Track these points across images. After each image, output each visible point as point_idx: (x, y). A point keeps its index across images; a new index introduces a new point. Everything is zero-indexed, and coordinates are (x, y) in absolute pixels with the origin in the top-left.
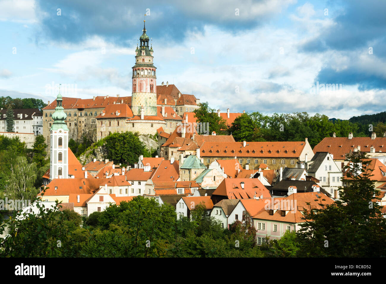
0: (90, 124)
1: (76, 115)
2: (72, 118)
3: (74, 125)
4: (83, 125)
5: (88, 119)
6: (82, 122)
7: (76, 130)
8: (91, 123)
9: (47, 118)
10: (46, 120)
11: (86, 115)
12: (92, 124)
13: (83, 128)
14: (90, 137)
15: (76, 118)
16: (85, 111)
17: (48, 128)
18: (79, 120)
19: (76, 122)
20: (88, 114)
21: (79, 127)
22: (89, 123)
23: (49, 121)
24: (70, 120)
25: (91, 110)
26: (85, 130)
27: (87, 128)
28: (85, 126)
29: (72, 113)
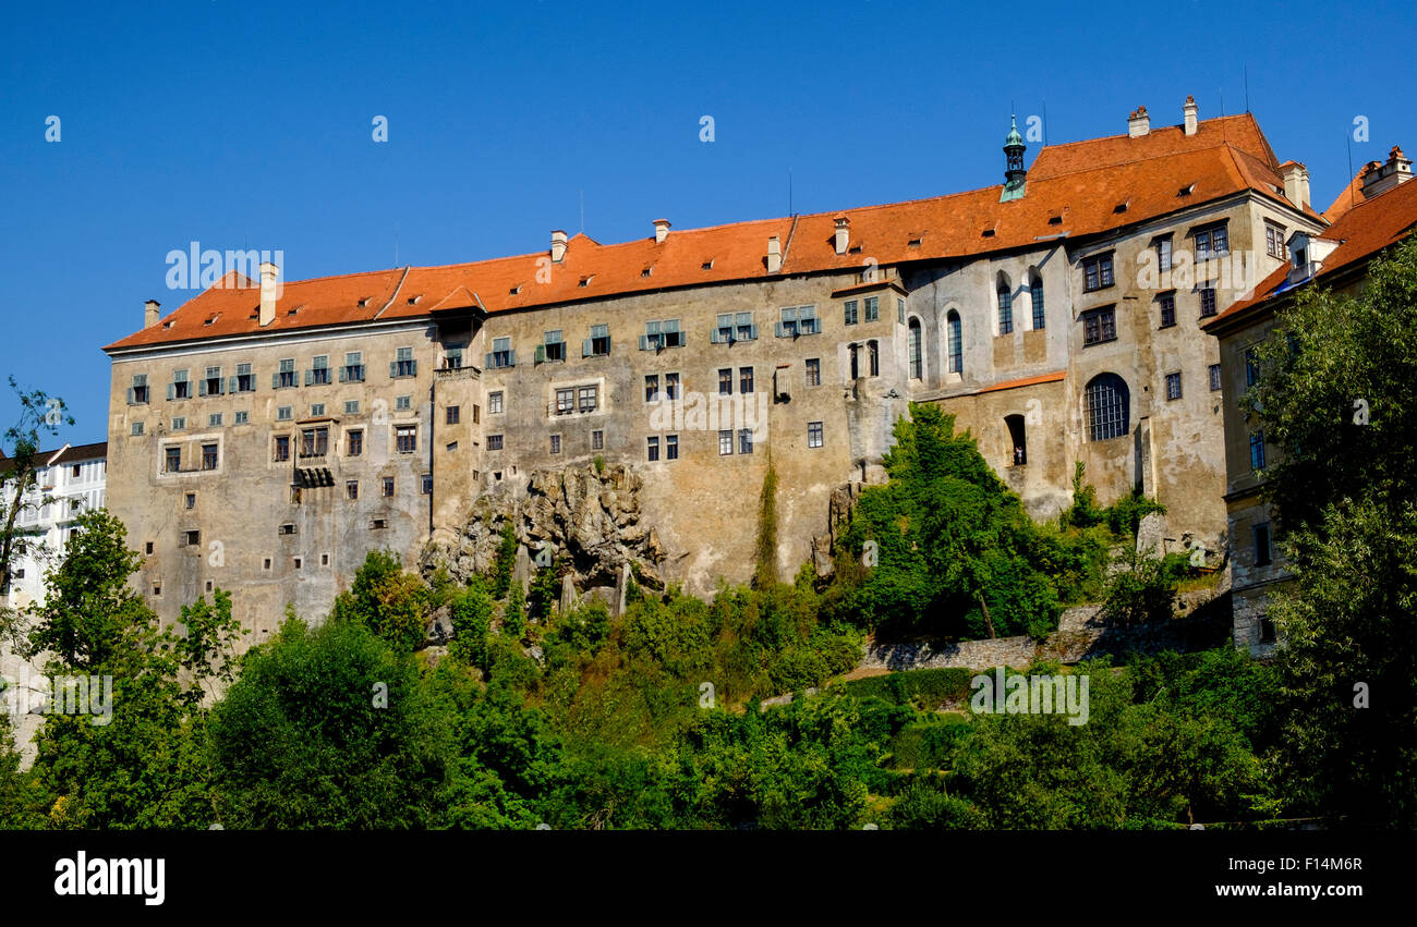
0: (539, 425)
1: (406, 367)
2: (374, 389)
3: (392, 441)
4: (480, 434)
5: (519, 390)
6: (466, 414)
7: (409, 483)
8: (553, 419)
9: (145, 408)
10: (139, 429)
11: (502, 358)
12: (561, 426)
13: (476, 456)
14: (559, 520)
15: (405, 386)
16: (492, 330)
17: (152, 481)
18: (439, 396)
19: (406, 418)
20: (525, 351)
21: (440, 449)
22: (529, 421)
23: (162, 433)
24: (351, 407)
25: (552, 321)
26: (492, 477)
27: (514, 458)
28: (494, 442)
29: (373, 357)
